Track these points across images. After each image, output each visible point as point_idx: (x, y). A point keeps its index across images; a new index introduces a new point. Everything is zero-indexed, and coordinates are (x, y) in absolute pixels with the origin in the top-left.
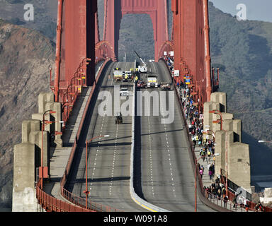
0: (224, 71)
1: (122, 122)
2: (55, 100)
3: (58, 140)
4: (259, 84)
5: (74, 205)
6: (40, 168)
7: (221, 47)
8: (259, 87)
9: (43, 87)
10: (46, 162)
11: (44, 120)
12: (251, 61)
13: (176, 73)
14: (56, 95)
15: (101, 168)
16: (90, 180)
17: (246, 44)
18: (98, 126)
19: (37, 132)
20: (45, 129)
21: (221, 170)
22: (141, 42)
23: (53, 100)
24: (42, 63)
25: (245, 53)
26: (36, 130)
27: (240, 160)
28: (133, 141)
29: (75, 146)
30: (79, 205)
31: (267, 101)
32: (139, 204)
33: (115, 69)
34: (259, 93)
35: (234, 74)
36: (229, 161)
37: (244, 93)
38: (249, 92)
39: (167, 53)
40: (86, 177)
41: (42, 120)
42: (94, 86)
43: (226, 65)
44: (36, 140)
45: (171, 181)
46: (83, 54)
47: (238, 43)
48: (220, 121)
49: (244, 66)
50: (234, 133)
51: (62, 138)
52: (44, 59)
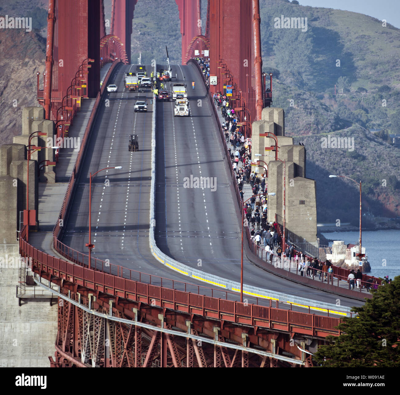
0: (277, 78)
1: (137, 148)
2: (45, 117)
3: (49, 173)
4: (326, 96)
5: (72, 263)
6: (25, 212)
7: (273, 45)
8: (326, 101)
9: (25, 99)
10: (33, 204)
11: (30, 145)
12: (316, 64)
13: (213, 80)
14: (47, 110)
15: (110, 212)
16: (94, 229)
17: (309, 40)
18: (104, 154)
19: (20, 162)
20: (32, 158)
21: (277, 215)
22: (162, 36)
23: (42, 116)
24: (25, 64)
25: (307, 52)
26: (19, 159)
27: (302, 202)
28: (153, 175)
29: (73, 181)
30: (79, 263)
31: (337, 120)
32: (162, 262)
33: (128, 75)
34: (327, 109)
35: (291, 83)
36: (287, 204)
37: (306, 108)
38: (313, 108)
39: (200, 52)
40: (89, 225)
41: (27, 144)
42: (99, 97)
43: (281, 69)
44: (19, 173)
45: (207, 232)
46: (84, 53)
47: (297, 39)
48: (275, 148)
49: (305, 71)
50: (295, 164)
51: (55, 169)
52: (27, 60)
